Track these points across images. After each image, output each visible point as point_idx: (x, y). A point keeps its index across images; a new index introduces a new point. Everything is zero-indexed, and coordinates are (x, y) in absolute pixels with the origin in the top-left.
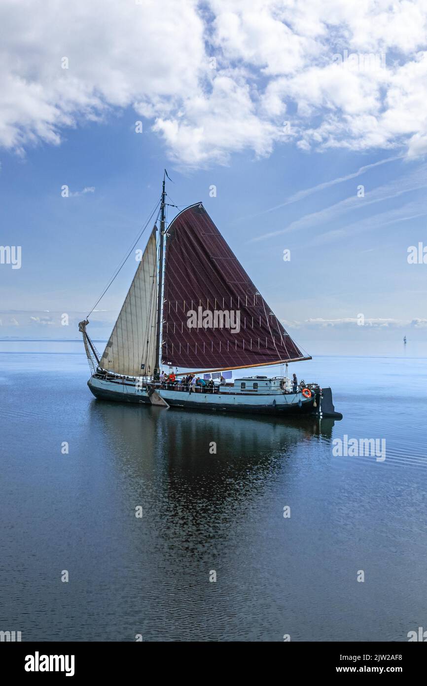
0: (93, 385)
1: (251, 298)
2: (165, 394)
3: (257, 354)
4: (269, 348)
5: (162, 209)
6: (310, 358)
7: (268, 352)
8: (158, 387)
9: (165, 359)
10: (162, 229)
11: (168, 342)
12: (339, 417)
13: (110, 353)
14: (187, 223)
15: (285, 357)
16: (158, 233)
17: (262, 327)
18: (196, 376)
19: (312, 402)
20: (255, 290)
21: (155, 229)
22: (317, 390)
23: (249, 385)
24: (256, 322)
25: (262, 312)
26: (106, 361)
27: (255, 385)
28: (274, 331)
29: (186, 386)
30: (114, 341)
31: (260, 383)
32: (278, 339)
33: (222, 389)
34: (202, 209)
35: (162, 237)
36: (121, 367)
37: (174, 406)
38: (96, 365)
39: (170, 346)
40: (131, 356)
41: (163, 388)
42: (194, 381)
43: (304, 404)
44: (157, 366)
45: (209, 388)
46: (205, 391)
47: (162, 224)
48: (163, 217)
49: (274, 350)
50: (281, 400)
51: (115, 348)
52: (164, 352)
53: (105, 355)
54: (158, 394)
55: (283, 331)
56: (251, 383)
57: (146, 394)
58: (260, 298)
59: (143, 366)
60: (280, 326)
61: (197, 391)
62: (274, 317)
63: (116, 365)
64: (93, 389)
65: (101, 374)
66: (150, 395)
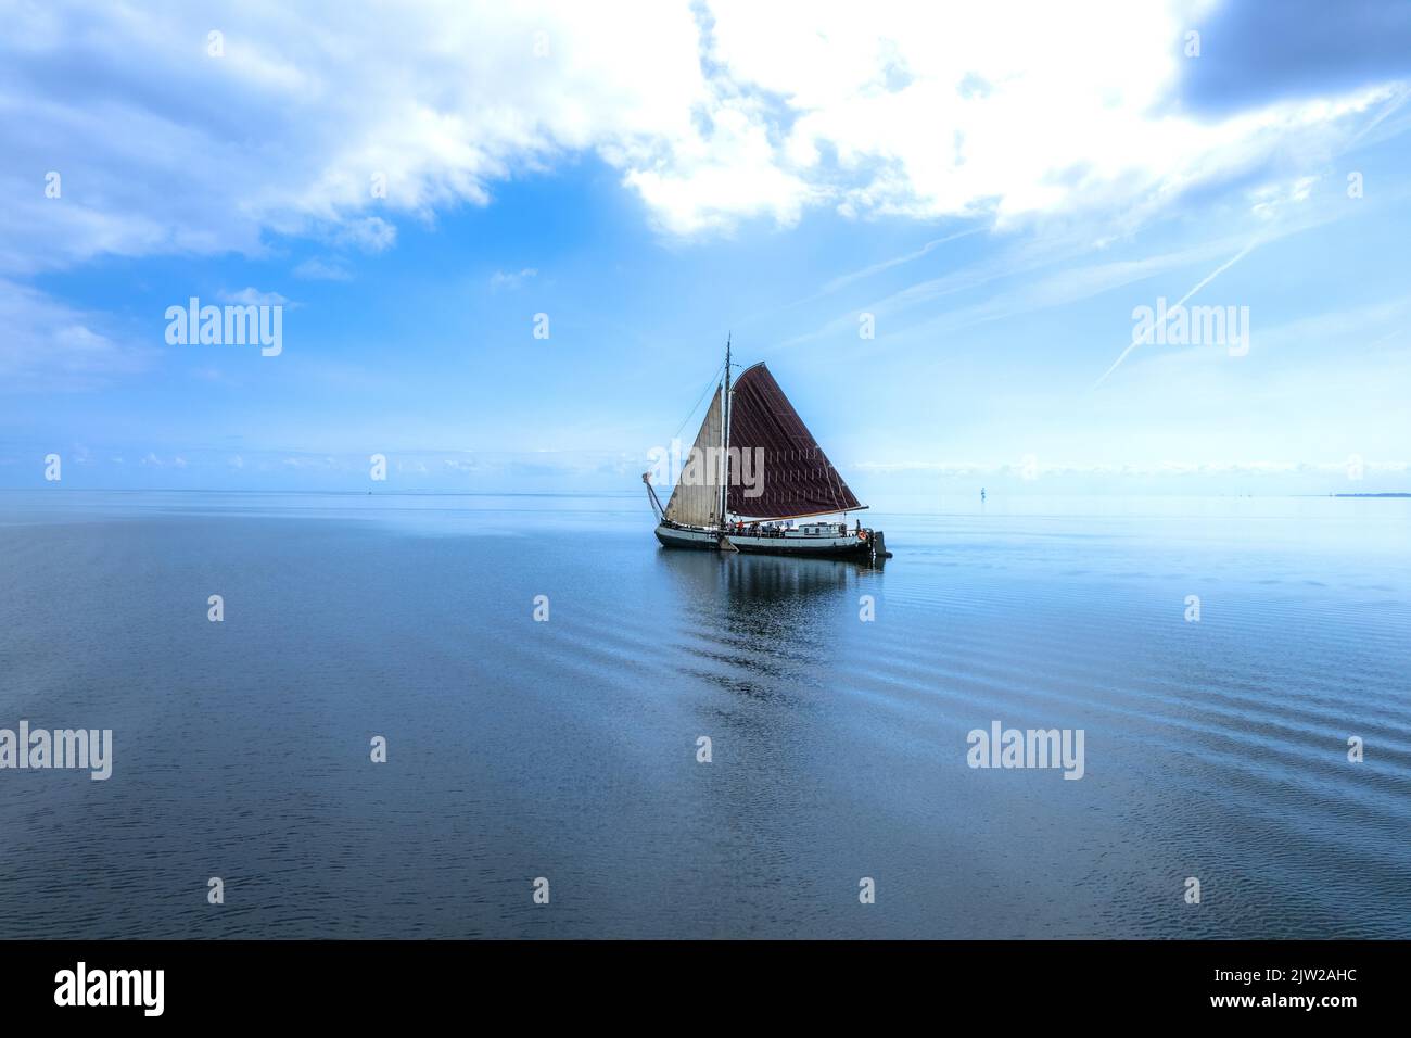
0: (661, 533)
1: (811, 451)
2: (733, 540)
3: (819, 504)
4: (828, 498)
5: (728, 368)
6: (867, 507)
7: (828, 502)
8: (727, 534)
9: (731, 509)
10: (727, 388)
11: (734, 494)
12: (890, 556)
13: (675, 505)
14: (751, 383)
15: (843, 507)
16: (723, 392)
17: (823, 479)
18: (761, 524)
19: (867, 543)
20: (815, 444)
21: (720, 388)
22: (871, 533)
23: (812, 530)
24: (816, 474)
25: (822, 464)
26: (670, 511)
27: (817, 530)
28: (834, 482)
29: (753, 532)
30: (679, 493)
31: (821, 528)
32: (837, 489)
33: (787, 534)
34: (765, 368)
35: (727, 395)
36: (685, 518)
37: (744, 549)
38: (661, 514)
39: (735, 498)
40: (695, 506)
41: (732, 534)
42: (760, 528)
43: (860, 544)
44: (723, 515)
45: (776, 534)
46: (771, 536)
47: (728, 383)
48: (728, 376)
49: (832, 500)
50: (840, 542)
51: (679, 499)
52: (729, 502)
53: (670, 505)
54: (727, 541)
55: (841, 481)
56: (814, 528)
57: (715, 540)
58: (819, 451)
59: (712, 515)
60: (839, 478)
61: (763, 536)
62: (833, 469)
63: (680, 516)
64: (661, 538)
65: (666, 524)
66: (720, 541)
